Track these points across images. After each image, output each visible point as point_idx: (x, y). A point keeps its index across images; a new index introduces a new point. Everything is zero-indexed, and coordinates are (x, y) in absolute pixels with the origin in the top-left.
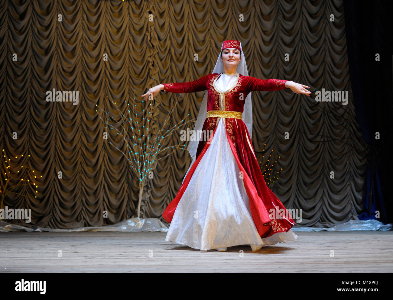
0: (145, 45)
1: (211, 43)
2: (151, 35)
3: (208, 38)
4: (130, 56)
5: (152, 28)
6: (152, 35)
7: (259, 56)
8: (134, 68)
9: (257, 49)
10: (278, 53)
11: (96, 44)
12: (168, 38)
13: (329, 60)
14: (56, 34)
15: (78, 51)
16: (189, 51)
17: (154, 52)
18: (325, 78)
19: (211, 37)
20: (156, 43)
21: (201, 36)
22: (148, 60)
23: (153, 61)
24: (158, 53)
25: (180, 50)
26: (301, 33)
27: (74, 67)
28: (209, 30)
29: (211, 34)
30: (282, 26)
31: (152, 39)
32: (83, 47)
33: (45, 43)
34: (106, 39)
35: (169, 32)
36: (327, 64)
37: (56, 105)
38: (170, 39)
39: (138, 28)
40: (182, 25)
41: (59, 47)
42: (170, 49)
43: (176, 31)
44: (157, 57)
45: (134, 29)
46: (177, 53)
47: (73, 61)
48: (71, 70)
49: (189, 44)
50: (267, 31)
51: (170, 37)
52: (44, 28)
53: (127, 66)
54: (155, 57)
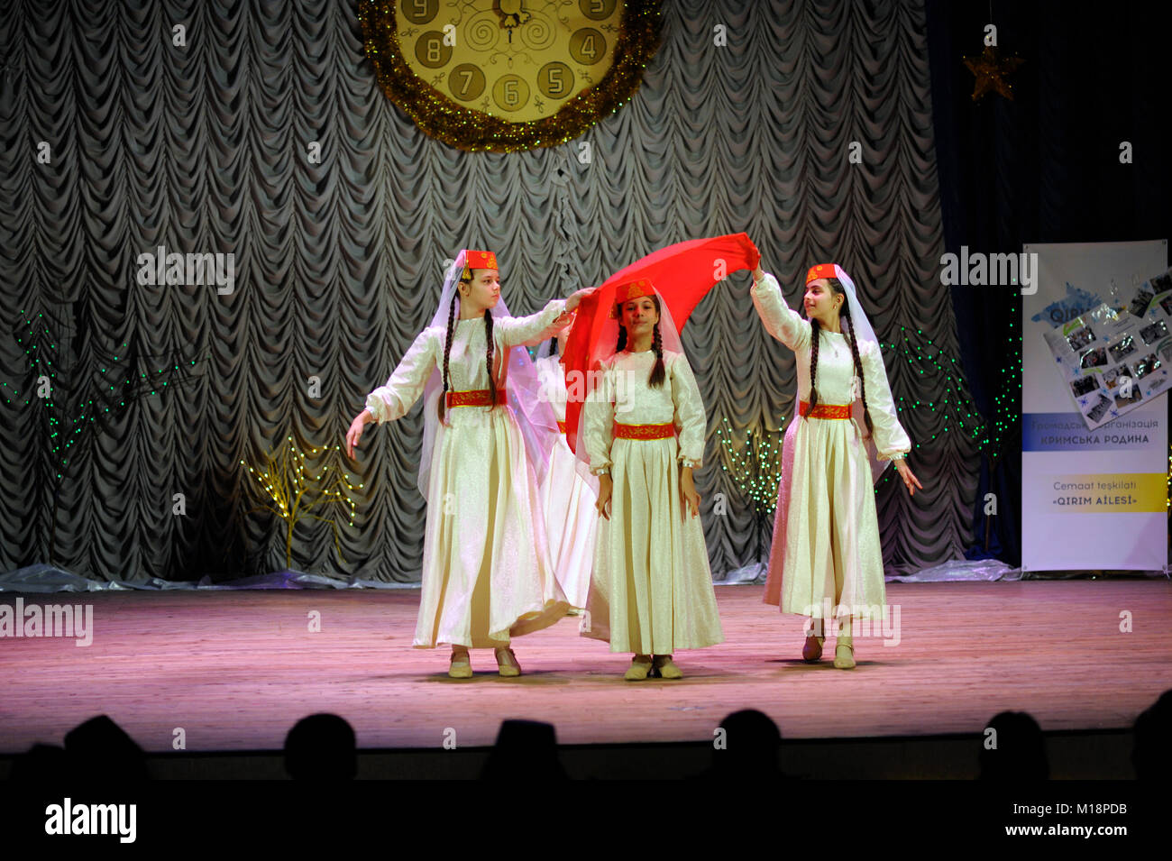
0: (551, 235)
1: (677, 227)
2: (562, 215)
3: (671, 218)
4: (523, 255)
5: (566, 201)
6: (564, 214)
7: (770, 249)
8: (532, 277)
9: (767, 238)
10: (807, 243)
11: (460, 235)
12: (596, 220)
13: (906, 251)
14: (384, 219)
15: (427, 247)
16: (635, 244)
17: (569, 247)
18: (901, 287)
19: (678, 214)
20: (572, 229)
21: (658, 215)
22: (558, 262)
23: (568, 265)
24: (577, 248)
25: (619, 242)
26: (852, 202)
27: (419, 278)
28: (673, 202)
29: (677, 210)
30: (815, 191)
31: (566, 223)
32: (435, 240)
33: (364, 237)
34: (479, 225)
35: (597, 208)
36: (903, 263)
37: (387, 352)
38: (600, 222)
39: (538, 201)
40: (622, 194)
41: (391, 242)
42: (599, 241)
43: (611, 204)
44: (575, 255)
45: (531, 203)
46: (612, 247)
47: (417, 268)
48: (413, 284)
49: (636, 230)
50: (785, 201)
51: (599, 217)
52: (362, 206)
53: (519, 273)
54: (571, 257)
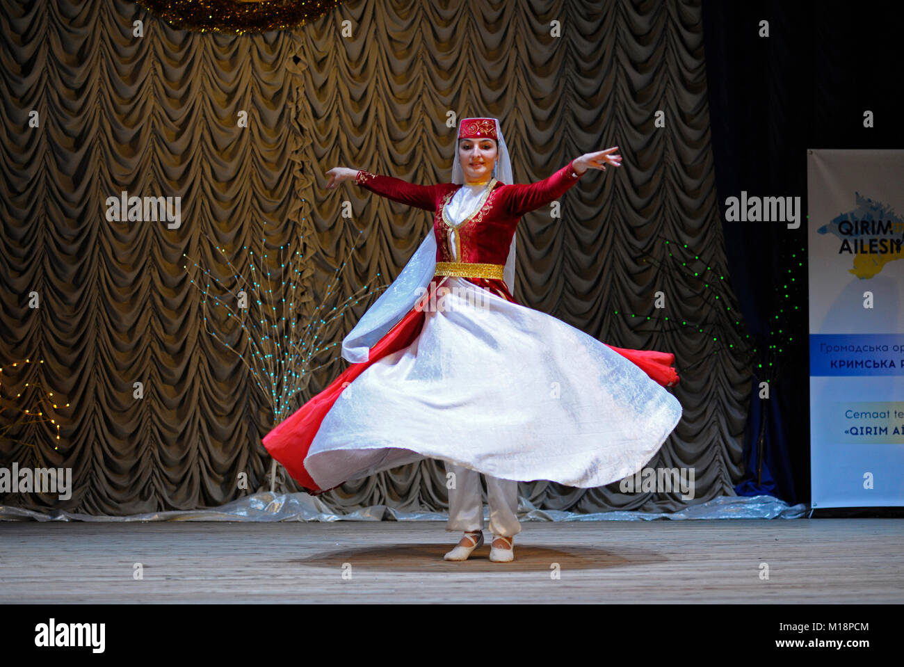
0: (284, 129)
1: (424, 125)
2: (297, 107)
3: (417, 114)
4: (253, 150)
5: (301, 92)
6: (300, 107)
7: (525, 150)
8: (264, 177)
9: (522, 137)
10: (566, 145)
11: (183, 127)
12: (334, 114)
13: (672, 159)
14: (98, 106)
15: (146, 141)
16: (377, 141)
17: (304, 142)
18: (666, 197)
19: (425, 111)
20: (309, 124)
21: (403, 110)
22: (292, 159)
23: (303, 163)
24: (313, 145)
25: (359, 140)
26: (615, 102)
27: (136, 173)
28: (420, 96)
29: (424, 105)
30: (575, 88)
31: (301, 115)
32: (154, 132)
33: (74, 125)
34: (205, 116)
35: (336, 100)
36: (668, 169)
37: (98, 254)
38: (339, 116)
39: (270, 92)
40: (364, 86)
41: (104, 131)
42: (338, 137)
43: (352, 98)
44: (310, 152)
45: (263, 94)
46: (352, 144)
47: (134, 162)
48: (129, 180)
49: (379, 125)
50: (542, 99)
51: (338, 110)
52: (73, 92)
53: (248, 170)
54: (306, 153)
